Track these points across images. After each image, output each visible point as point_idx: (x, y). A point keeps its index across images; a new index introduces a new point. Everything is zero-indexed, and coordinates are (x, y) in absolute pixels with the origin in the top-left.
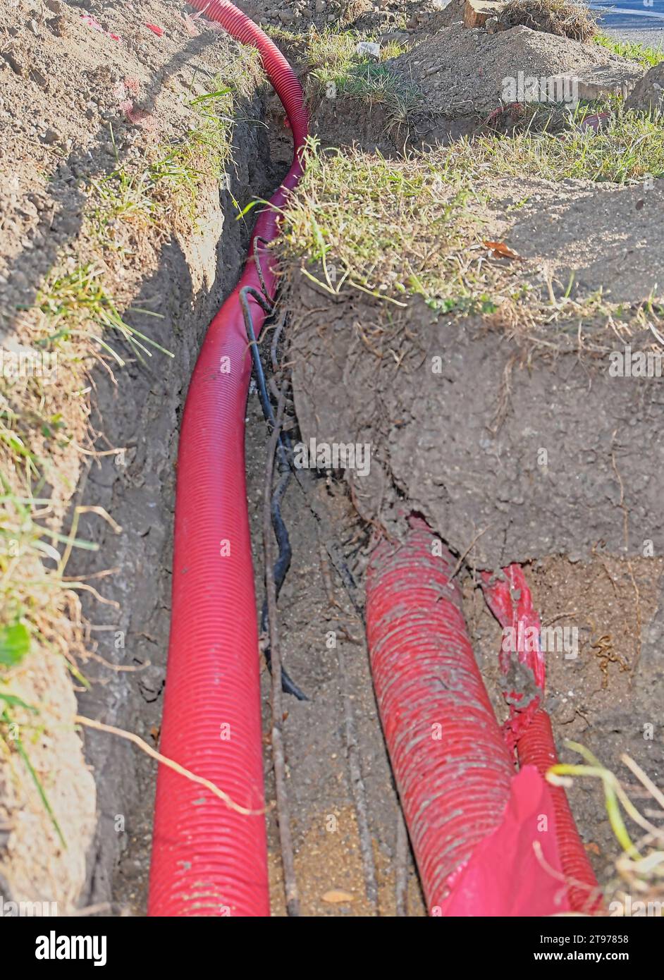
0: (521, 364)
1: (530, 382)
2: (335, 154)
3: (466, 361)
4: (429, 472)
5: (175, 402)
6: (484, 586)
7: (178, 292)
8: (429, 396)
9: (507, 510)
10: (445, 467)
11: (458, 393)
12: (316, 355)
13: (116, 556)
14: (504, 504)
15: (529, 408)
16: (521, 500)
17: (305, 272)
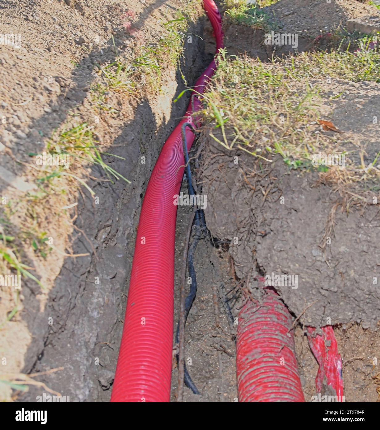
0: (342, 208)
1: (347, 220)
2: (235, 58)
3: (306, 200)
4: (279, 265)
5: (140, 191)
6: (308, 334)
7: (145, 130)
8: (282, 218)
9: (327, 295)
10: (290, 263)
11: (301, 220)
12: (216, 181)
13: (92, 295)
14: (325, 291)
15: (345, 235)
16: (336, 290)
17: (212, 136)
